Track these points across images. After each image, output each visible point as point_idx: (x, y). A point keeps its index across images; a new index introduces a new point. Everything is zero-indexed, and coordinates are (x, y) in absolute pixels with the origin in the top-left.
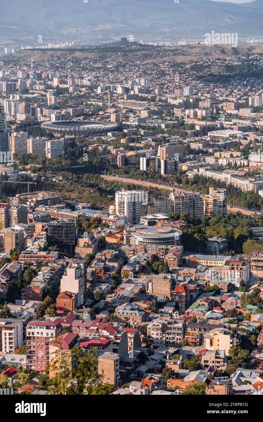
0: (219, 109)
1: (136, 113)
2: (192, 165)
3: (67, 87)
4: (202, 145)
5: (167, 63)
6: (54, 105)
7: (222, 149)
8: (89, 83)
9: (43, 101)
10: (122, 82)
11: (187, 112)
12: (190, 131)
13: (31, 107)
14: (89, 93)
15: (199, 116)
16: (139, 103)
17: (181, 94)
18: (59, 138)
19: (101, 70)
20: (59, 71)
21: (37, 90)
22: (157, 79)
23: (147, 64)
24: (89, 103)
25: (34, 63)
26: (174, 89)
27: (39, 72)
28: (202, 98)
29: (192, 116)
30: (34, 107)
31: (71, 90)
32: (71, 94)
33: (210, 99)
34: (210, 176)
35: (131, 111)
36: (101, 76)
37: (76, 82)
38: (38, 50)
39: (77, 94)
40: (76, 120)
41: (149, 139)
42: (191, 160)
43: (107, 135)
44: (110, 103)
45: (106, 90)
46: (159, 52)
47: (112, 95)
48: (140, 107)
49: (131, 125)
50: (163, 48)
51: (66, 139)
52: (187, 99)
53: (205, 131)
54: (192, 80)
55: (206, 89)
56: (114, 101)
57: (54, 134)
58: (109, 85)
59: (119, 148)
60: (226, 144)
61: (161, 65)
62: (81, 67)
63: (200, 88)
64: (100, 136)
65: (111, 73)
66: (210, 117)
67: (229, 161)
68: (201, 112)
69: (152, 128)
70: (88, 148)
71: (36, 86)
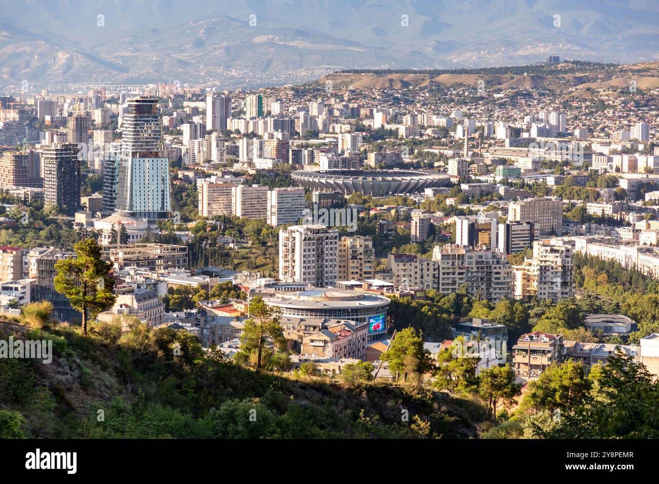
11: (616, 159)
19: (481, 102)
21: (336, 133)
24: (427, 150)
27: (356, 106)
31: (402, 133)
34: (596, 254)
58: (484, 124)
71: (336, 126)
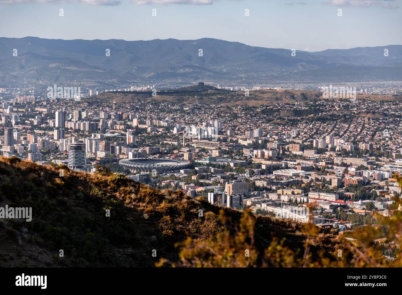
0: (286, 150)
1: (208, 152)
2: (256, 200)
3: (146, 127)
4: (266, 182)
5: (239, 107)
6: (132, 144)
7: (285, 187)
8: (166, 124)
9: (122, 140)
10: (197, 124)
11: (255, 152)
12: (257, 170)
13: (111, 145)
14: (166, 133)
15: (266, 157)
16: (212, 143)
17: (252, 135)
18: (135, 174)
19: (178, 112)
20: (139, 112)
21: (118, 130)
22: (230, 121)
23: (222, 107)
24: (165, 142)
25: (116, 104)
26: (244, 131)
27: (121, 113)
28: (270, 139)
29: (259, 156)
30: (114, 145)
31: (149, 130)
32: (149, 134)
33: (277, 140)
34: (271, 211)
35: (204, 150)
36: (178, 118)
37: (154, 123)
38: (120, 92)
39: (155, 134)
40: (151, 158)
41: (218, 176)
42: (254, 196)
43: (179, 172)
44: (185, 143)
45: (182, 131)
46: (233, 96)
48: (212, 147)
49: (202, 163)
50: (237, 92)
51: (141, 175)
52: (256, 140)
53: (270, 170)
54: (262, 123)
55: (274, 131)
56: (188, 141)
57: (131, 170)
58: (185, 126)
59: (190, 184)
60: (288, 182)
61: (234, 108)
62: (159, 109)
63: (270, 130)
64: (173, 172)
65: (187, 115)
66: (277, 157)
67: (290, 198)
68: (268, 152)
69: (222, 166)
70: (161, 184)
71: (117, 126)
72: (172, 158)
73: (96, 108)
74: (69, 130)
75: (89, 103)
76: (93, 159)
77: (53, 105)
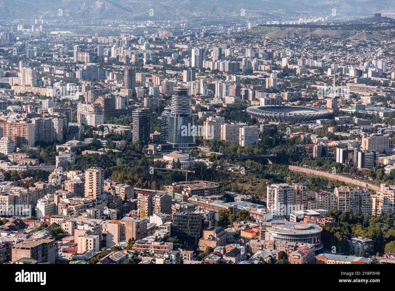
1: (360, 99)
3: (295, 68)
6: (271, 88)
8: (320, 64)
9: (263, 84)
10: (358, 64)
14: (318, 75)
16: (368, 88)
21: (262, 71)
24: (313, 86)
27: (271, 51)
31: (298, 71)
32: (297, 76)
35: (355, 96)
36: (338, 56)
37: (307, 62)
39: (305, 76)
40: (289, 105)
41: (362, 128)
43: (316, 122)
47: (342, 78)
48: (367, 92)
49: (347, 112)
51: (268, 126)
57: (259, 119)
58: (342, 67)
59: (323, 137)
62: (318, 46)
64: (308, 123)
65: (350, 53)
69: (370, 116)
70: (289, 137)
71: (262, 66)
72: (314, 105)
73: (245, 45)
74: (206, 71)
75: (237, 39)
76: (219, 105)
77: (196, 41)
